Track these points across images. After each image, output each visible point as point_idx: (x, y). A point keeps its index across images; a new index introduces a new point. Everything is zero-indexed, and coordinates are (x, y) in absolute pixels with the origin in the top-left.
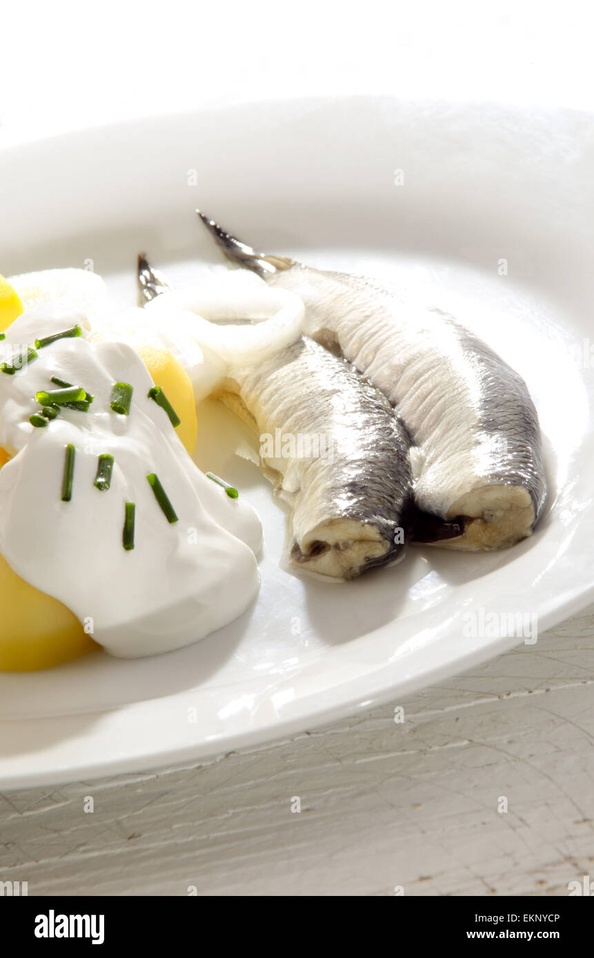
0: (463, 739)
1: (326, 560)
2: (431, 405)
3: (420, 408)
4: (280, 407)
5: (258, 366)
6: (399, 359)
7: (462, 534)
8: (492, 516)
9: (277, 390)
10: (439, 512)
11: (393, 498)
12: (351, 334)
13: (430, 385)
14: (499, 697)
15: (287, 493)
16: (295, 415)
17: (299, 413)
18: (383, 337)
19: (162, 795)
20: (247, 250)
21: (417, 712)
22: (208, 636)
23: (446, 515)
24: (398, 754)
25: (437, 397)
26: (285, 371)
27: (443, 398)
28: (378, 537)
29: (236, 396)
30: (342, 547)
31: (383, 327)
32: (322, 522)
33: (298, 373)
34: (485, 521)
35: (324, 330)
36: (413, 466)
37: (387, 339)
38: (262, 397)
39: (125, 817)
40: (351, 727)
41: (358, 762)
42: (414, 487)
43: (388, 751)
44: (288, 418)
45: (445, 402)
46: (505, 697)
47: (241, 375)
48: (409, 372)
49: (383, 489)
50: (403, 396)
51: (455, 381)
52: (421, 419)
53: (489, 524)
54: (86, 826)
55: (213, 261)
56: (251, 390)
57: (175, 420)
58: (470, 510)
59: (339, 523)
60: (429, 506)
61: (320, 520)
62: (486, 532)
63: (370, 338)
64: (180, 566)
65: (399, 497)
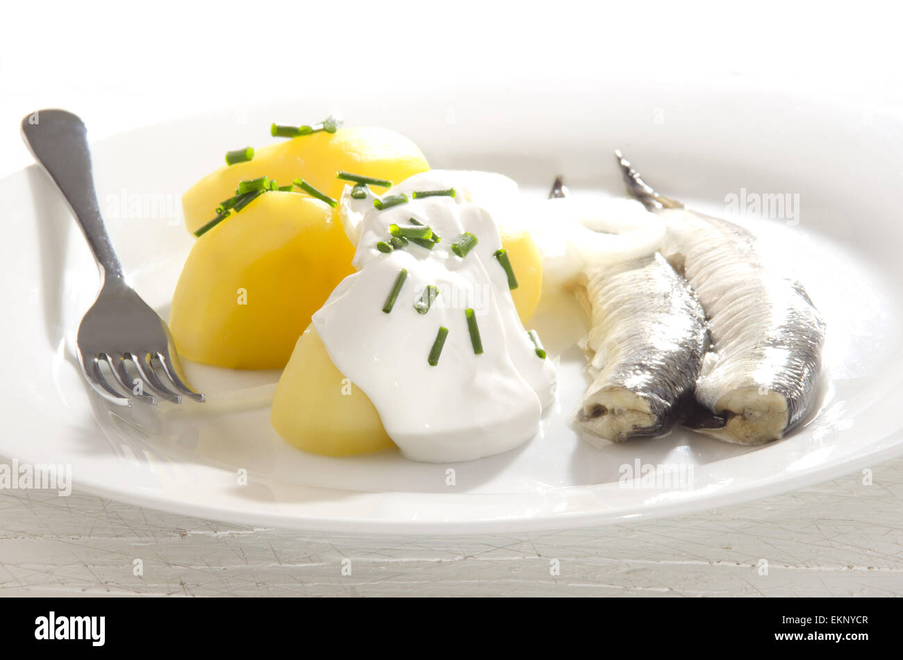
0: (664, 587)
1: (602, 423)
2: (736, 322)
3: (727, 323)
4: (611, 301)
5: (608, 268)
6: (726, 282)
7: (723, 426)
8: (751, 414)
9: (614, 287)
10: (710, 405)
11: (675, 385)
12: (695, 259)
13: (742, 306)
14: (710, 563)
15: (595, 369)
16: (620, 308)
17: (625, 307)
18: (720, 265)
19: (401, 575)
20: (648, 190)
21: (638, 559)
22: (482, 458)
23: (715, 407)
24: (607, 586)
25: (743, 316)
26: (628, 275)
27: (747, 318)
28: (648, 410)
29: (584, 289)
30: (616, 412)
31: (723, 257)
32: (604, 388)
33: (637, 277)
34: (744, 419)
35: (677, 255)
36: (704, 367)
37: (722, 266)
38: (602, 292)
39: (362, 584)
40: (576, 558)
41: (570, 585)
42: (697, 382)
43: (599, 582)
44: (615, 309)
45: (748, 320)
46: (715, 564)
47: (593, 271)
48: (729, 294)
49: (667, 375)
50: (717, 313)
51: (761, 307)
52: (724, 331)
53: (747, 422)
54: (329, 584)
55: (615, 192)
56: (596, 284)
57: (513, 284)
58: (734, 406)
59: (618, 391)
60: (704, 399)
61: (604, 386)
62: (744, 428)
63: (708, 264)
64: (472, 392)
65: (682, 385)
